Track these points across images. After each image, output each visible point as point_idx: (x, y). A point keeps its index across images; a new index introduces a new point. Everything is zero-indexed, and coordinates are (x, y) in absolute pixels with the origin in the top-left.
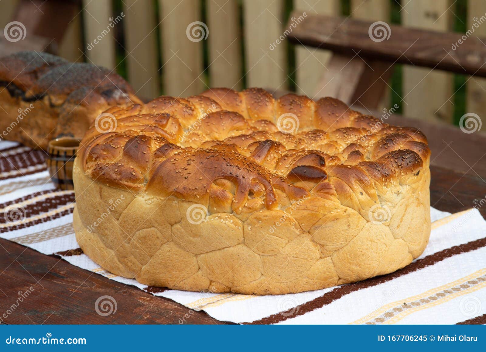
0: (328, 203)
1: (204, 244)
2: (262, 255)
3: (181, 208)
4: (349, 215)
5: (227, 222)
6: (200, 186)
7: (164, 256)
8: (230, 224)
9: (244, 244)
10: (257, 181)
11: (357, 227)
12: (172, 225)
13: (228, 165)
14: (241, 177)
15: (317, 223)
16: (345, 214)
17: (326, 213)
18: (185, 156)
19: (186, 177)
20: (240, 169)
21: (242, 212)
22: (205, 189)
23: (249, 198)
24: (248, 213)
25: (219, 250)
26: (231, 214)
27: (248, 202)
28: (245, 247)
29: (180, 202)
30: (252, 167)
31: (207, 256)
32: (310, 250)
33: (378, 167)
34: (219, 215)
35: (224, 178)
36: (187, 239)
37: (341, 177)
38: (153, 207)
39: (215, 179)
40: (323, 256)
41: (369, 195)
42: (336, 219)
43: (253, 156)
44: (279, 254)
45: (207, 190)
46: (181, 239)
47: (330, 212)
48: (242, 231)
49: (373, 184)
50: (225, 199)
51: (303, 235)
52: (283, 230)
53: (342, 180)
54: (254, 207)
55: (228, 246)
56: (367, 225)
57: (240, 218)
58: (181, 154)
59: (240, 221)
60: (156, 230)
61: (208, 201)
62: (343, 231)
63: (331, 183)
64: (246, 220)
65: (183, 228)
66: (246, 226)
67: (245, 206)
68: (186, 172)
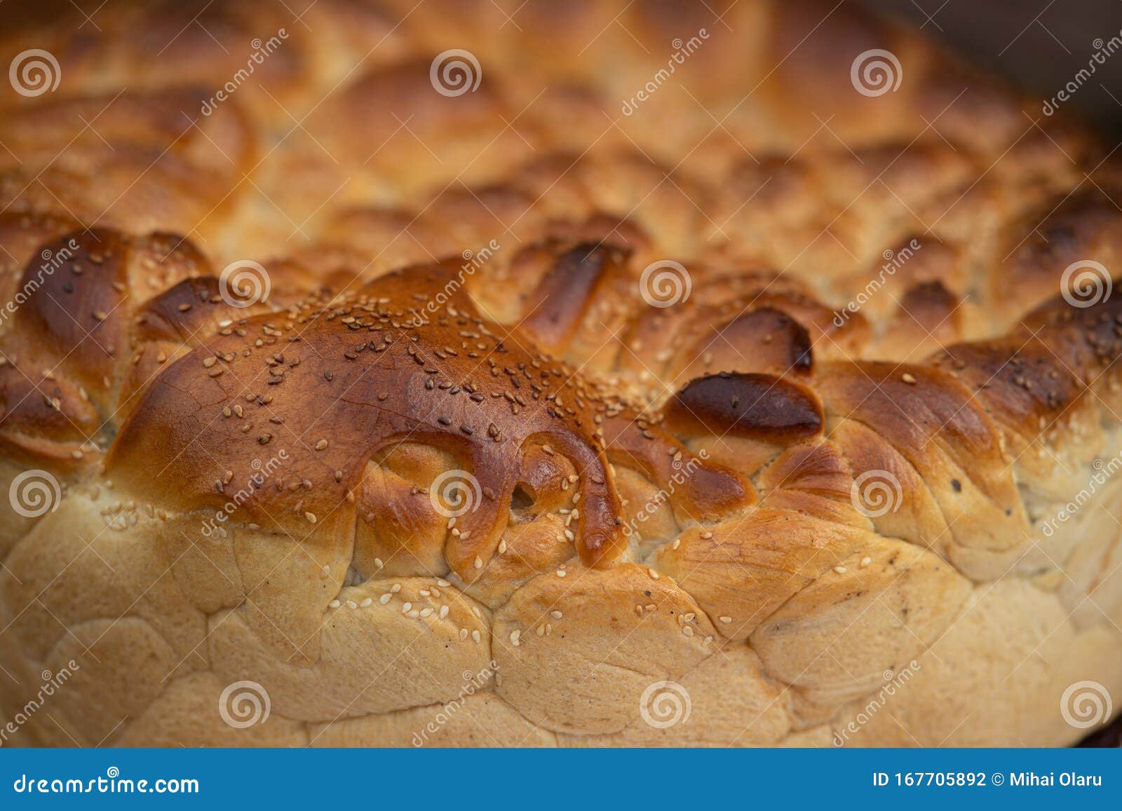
0: (824, 532)
1: (335, 692)
2: (563, 734)
3: (242, 557)
4: (906, 574)
5: (426, 612)
6: (321, 474)
7: (178, 723)
8: (441, 623)
9: (494, 692)
10: (546, 448)
11: (937, 611)
12: (209, 615)
13: (430, 388)
14: (483, 434)
15: (779, 614)
16: (891, 571)
17: (817, 573)
18: (259, 343)
19: (265, 437)
20: (478, 401)
21: (487, 574)
22: (340, 489)
23: (515, 518)
24: (509, 578)
25: (395, 712)
26: (441, 583)
27: (509, 534)
28: (497, 707)
29: (239, 534)
30: (526, 383)
31: (346, 732)
32: (751, 711)
33: (1019, 372)
34: (396, 587)
35: (412, 442)
36: (268, 668)
37: (877, 422)
38: (133, 541)
39: (381, 445)
40: (800, 724)
41: (986, 489)
42: (855, 593)
43: (530, 319)
44: (633, 731)
45: (346, 492)
46: (246, 668)
47: (832, 567)
48: (483, 647)
49: (1002, 443)
50: (417, 525)
51: (726, 656)
52: (647, 642)
53: (881, 434)
54: (534, 556)
55: (428, 702)
56: (975, 600)
57: (479, 599)
58: (244, 332)
59: (476, 610)
60: (148, 629)
61: (352, 535)
62: (880, 633)
63: (837, 447)
64: (502, 605)
65: (252, 629)
66: (500, 629)
67: (497, 550)
68: (262, 415)
